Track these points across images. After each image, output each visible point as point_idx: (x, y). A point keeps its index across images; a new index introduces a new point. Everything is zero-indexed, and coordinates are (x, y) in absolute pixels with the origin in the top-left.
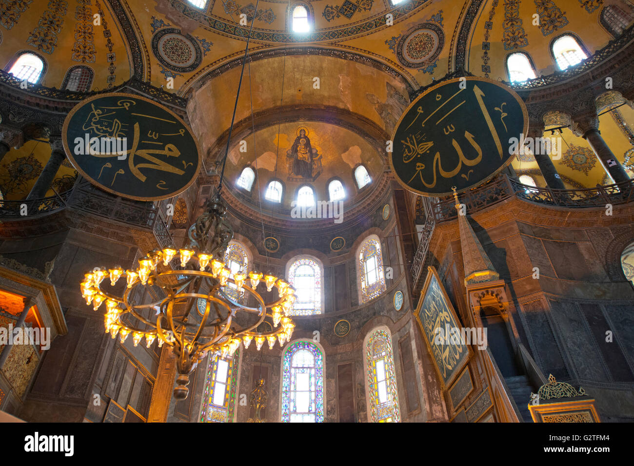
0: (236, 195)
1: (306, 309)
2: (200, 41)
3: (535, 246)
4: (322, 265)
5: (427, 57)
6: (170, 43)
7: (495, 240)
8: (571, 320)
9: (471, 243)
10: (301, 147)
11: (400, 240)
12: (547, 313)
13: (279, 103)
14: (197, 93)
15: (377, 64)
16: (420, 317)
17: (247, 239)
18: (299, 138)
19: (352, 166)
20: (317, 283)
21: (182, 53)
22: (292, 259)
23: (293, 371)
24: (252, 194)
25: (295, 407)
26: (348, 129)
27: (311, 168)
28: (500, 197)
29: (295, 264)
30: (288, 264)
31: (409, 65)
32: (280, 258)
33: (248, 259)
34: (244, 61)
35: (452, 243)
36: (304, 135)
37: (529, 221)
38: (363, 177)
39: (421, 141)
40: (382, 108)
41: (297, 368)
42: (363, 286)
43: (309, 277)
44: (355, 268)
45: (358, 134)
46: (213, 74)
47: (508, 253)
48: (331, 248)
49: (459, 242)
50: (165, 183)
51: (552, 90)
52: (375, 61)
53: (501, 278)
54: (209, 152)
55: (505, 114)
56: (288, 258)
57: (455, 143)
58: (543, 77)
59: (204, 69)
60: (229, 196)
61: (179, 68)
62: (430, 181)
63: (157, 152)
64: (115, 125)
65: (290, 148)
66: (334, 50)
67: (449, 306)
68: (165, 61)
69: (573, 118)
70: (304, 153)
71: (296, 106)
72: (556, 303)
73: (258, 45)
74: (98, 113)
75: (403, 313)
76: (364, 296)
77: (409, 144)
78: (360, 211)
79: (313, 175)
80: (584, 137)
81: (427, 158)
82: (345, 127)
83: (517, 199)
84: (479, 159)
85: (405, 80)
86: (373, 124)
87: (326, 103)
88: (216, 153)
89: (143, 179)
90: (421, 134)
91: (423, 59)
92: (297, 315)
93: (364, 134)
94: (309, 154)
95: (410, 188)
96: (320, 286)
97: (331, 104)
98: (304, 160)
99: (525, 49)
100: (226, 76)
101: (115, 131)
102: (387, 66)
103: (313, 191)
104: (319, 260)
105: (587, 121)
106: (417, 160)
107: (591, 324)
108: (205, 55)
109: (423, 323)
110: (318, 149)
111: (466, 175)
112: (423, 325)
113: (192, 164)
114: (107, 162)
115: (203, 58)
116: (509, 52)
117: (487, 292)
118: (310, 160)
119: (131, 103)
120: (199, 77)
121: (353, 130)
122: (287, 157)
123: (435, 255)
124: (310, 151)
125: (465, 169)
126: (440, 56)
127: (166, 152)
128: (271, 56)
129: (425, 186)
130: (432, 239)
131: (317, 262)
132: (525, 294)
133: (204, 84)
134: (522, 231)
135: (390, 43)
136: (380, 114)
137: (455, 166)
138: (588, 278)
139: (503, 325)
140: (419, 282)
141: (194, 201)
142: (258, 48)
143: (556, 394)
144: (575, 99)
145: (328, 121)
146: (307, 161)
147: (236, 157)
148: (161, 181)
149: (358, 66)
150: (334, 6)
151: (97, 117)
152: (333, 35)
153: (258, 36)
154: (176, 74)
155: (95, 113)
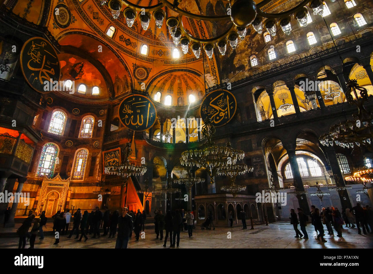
1: (56, 132)
2: (73, 16)
4: (67, 117)
6: (62, 11)
10: (78, 66)
15: (126, 68)
18: (80, 63)
21: (64, 18)
22: (56, 109)
23: (46, 153)
25: (44, 166)
26: (102, 74)
27: (77, 75)
31: (135, 77)
32: (51, 107)
36: (83, 64)
39: (130, 109)
41: (47, 153)
43: (60, 119)
45: (104, 78)
48: (73, 111)
52: (127, 67)
55: (152, 116)
56: (54, 109)
57: (138, 116)
59: (68, 29)
61: (60, 25)
62: (128, 123)
64: (38, 54)
65: (73, 64)
66: (116, 53)
68: (56, 19)
71: (87, 52)
73: (92, 32)
76: (81, 135)
77: (126, 107)
79: (76, 78)
84: (141, 124)
85: (132, 80)
86: (110, 78)
89: (42, 83)
90: (131, 107)
91: (140, 78)
94: (79, 70)
95: (122, 121)
97: (100, 61)
98: (76, 71)
99: (162, 92)
101: (38, 58)
102: (129, 71)
106: (127, 114)
108: (72, 24)
111: (137, 127)
114: (33, 73)
115: (70, 24)
116: (158, 91)
118: (78, 72)
119: (45, 44)
120: (65, 33)
121: (103, 76)
124: (81, 70)
125: (137, 125)
127: (51, 72)
129: (126, 123)
131: (65, 115)
135: (134, 65)
136: (116, 78)
145: (96, 67)
149: (121, 64)
150: (124, 37)
151: (33, 49)
152: (119, 47)
153: (94, 28)
154: (58, 27)
155: (33, 46)
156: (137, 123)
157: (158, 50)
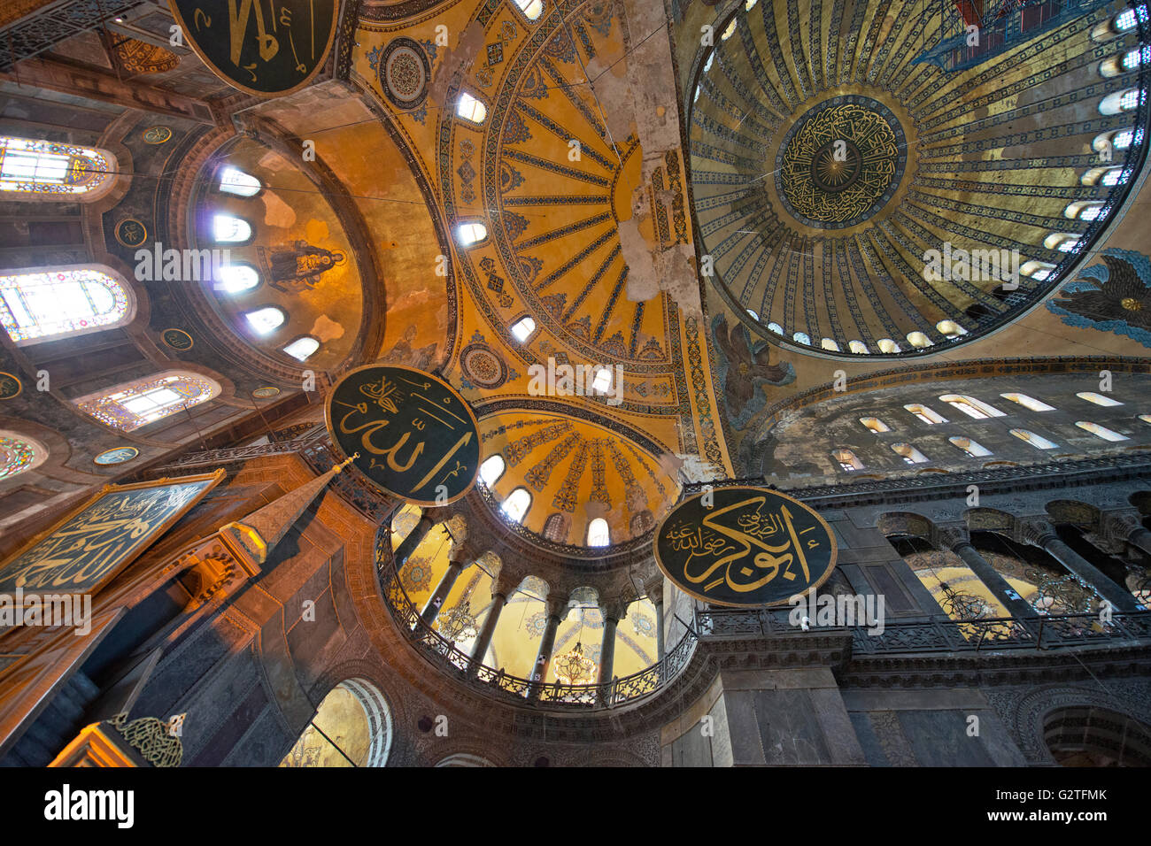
0: (207, 166)
2: (423, 108)
3: (320, 584)
4: (125, 323)
5: (476, 377)
6: (413, 65)
7: (305, 534)
8: (230, 689)
9: (295, 506)
10: (316, 259)
11: (232, 423)
12: (230, 652)
13: (368, 220)
14: (358, 100)
15: (452, 328)
16: (107, 496)
17: (127, 190)
18: (329, 254)
19: (313, 332)
20: (83, 322)
21: (404, 82)
24: (216, 193)
26: (364, 315)
27: (289, 279)
28: (368, 511)
29: (107, 278)
30: (103, 267)
31: (463, 361)
32: (108, 251)
33: (85, 193)
34: (414, 168)
35: (275, 486)
36: (336, 260)
37: (349, 559)
38: (303, 349)
39: (393, 399)
40: (404, 348)
42: (115, 397)
43: (89, 307)
44: (144, 375)
45: (362, 329)
46: (388, 125)
47: (295, 558)
48: (165, 331)
49: (281, 493)
50: (207, 26)
51: (483, 509)
52: (456, 324)
53: (261, 565)
54: (269, 120)
55: (456, 475)
57: (406, 436)
58: (491, 494)
59: (392, 111)
60: (203, 153)
61: (385, 75)
62: (349, 426)
63: (260, 20)
65: (310, 244)
66: (454, 275)
67: (166, 524)
68: (389, 55)
69: (465, 542)
70: (308, 264)
71: (372, 245)
72: (249, 654)
73: (435, 184)
75: (95, 470)
76: (94, 403)
77: (384, 386)
78: (251, 358)
79: (279, 283)
80: (451, 563)
81: (376, 412)
82: (364, 310)
83: (375, 531)
84: (400, 469)
85: (447, 361)
86: (380, 343)
87: (387, 282)
88: (270, 132)
90: (401, 396)
91: (473, 374)
93: (364, 335)
94: (309, 271)
95: (329, 405)
96: (78, 327)
97: (387, 288)
98: (299, 266)
99: (509, 466)
100: (389, 142)
102: (454, 338)
103: (254, 288)
104: (133, 316)
105: (467, 556)
106: (369, 401)
107: (235, 715)
108: (409, 114)
109: (96, 505)
110: (322, 283)
111: (376, 463)
112: (91, 508)
113: (255, 80)
115: (405, 111)
116: (502, 453)
117: (231, 560)
118: (301, 274)
120: (379, 103)
121: (363, 321)
122: (296, 242)
123: (241, 473)
124: (314, 273)
125: (382, 459)
126: (481, 390)
127: (263, 36)
128: (428, 202)
129: (340, 420)
130: (270, 457)
131: (128, 314)
132: (243, 610)
133: (373, 110)
134: (333, 558)
135: (477, 336)
136: (395, 348)
137: (380, 447)
138: (301, 666)
139: (177, 611)
140: (174, 471)
141: (176, 89)
142: (433, 184)
143: (149, 747)
144: (482, 533)
145: (365, 287)
146: (298, 271)
147: (271, 163)
149: (444, 307)
150: (495, 268)
152: (468, 273)
153: (446, 185)
154: (376, 70)
156: (386, 451)
157: (558, 350)
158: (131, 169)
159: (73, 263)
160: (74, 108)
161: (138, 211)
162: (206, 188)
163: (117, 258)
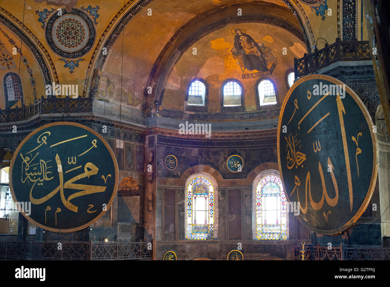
1: (273, 233)
2: (87, 10)
6: (62, 28)
10: (244, 44)
14: (103, 70)
17: (209, 166)
18: (237, 37)
21: (76, 33)
24: (207, 107)
27: (265, 61)
29: (261, 182)
30: (255, 181)
32: (246, 178)
33: (213, 186)
36: (241, 33)
43: (275, 197)
50: (92, 206)
59: (100, 40)
61: (78, 52)
63: (79, 177)
64: (42, 165)
65: (232, 46)
68: (64, 52)
70: (250, 48)
74: (27, 160)
79: (269, 67)
89: (75, 209)
92: (266, 239)
94: (255, 48)
98: (253, 53)
101: (44, 173)
108: (96, 23)
110: (263, 42)
113: (110, 175)
114: (47, 206)
115: (96, 28)
118: (259, 53)
119: (47, 135)
122: (234, 55)
124: (256, 45)
127: (86, 174)
133: (105, 57)
146: (257, 55)
147: (176, 82)
148: (90, 205)
151: (28, 165)
154: (78, 62)
155: (25, 161)
158: (196, 167)
159: (251, 197)
160: (163, 209)
161: (222, 159)
162: (204, 115)
163: (250, 174)
